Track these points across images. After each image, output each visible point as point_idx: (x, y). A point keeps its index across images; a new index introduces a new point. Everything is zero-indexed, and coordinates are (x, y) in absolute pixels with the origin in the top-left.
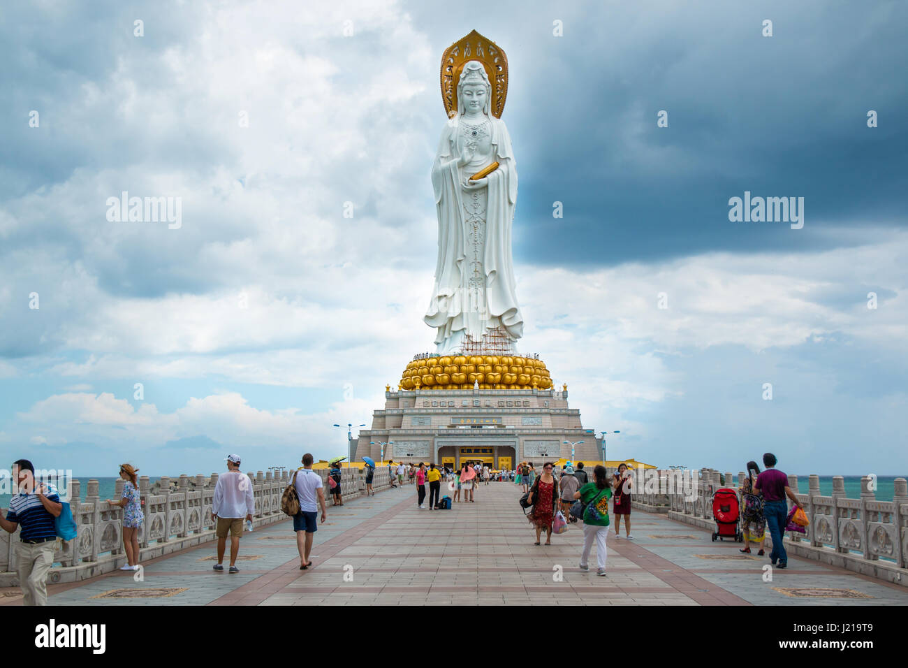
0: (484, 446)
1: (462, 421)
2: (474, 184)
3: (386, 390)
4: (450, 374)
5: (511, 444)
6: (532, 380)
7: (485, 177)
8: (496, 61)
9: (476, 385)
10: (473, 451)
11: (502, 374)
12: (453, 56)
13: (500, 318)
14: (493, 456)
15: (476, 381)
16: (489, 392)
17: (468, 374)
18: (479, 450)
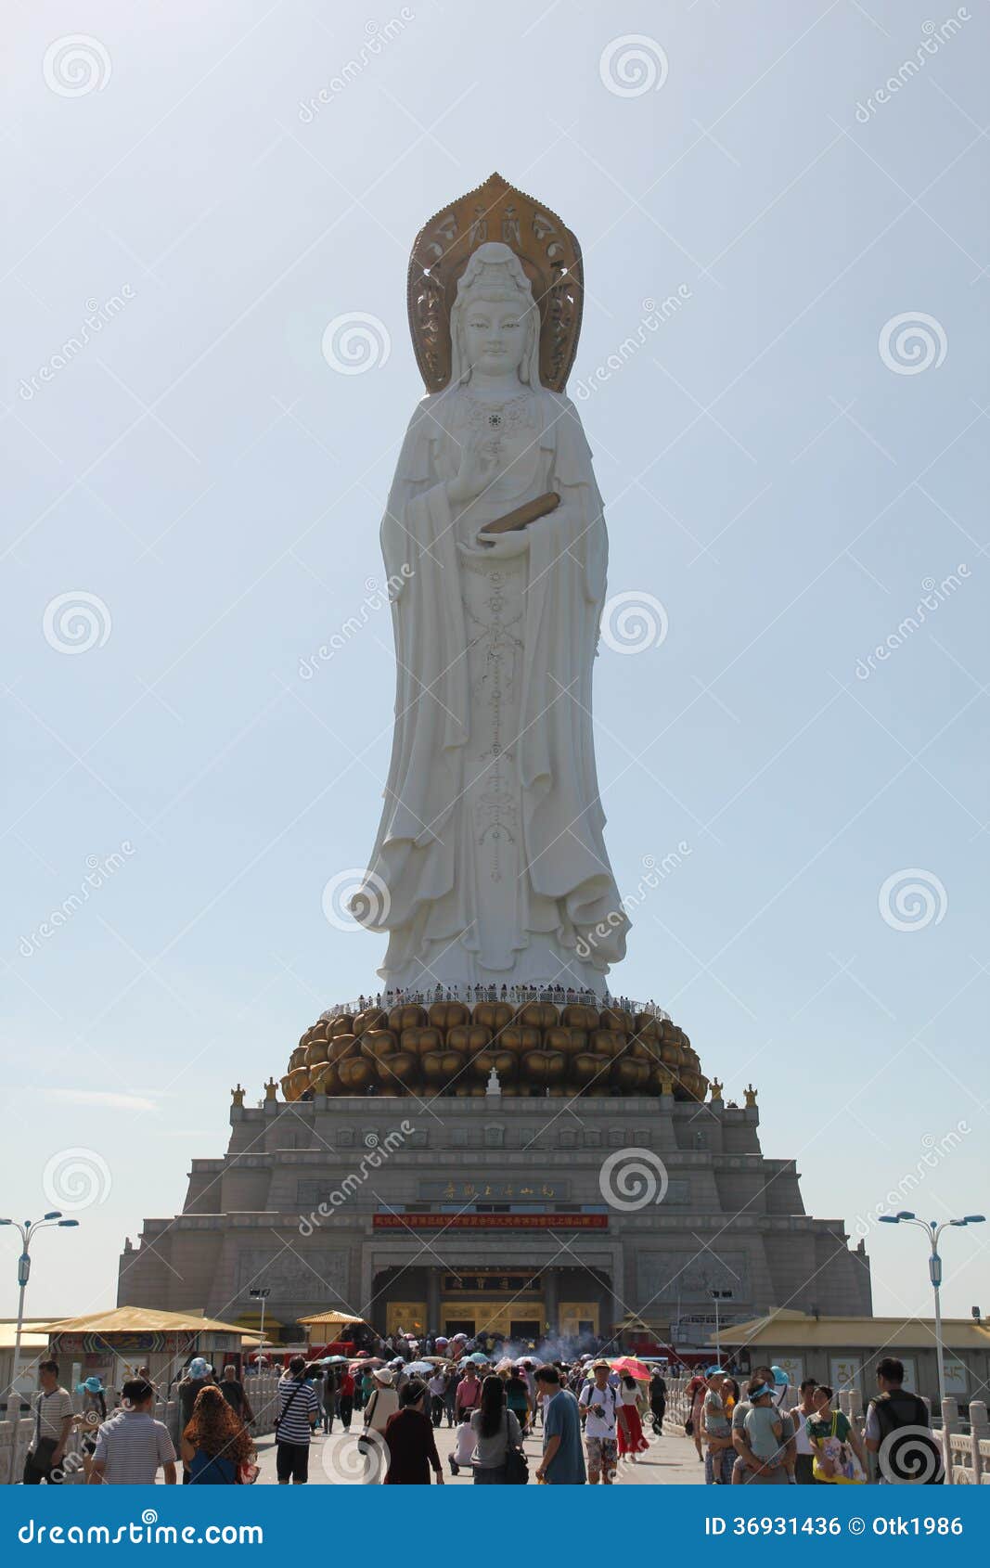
0: (514, 1269)
1: (450, 1192)
2: (491, 544)
3: (231, 1100)
4: (417, 1057)
5: (598, 1262)
6: (653, 1076)
7: (521, 527)
8: (552, 251)
9: (493, 1085)
10: (481, 1283)
11: (569, 1055)
12: (441, 240)
13: (561, 902)
14: (541, 1299)
15: (494, 1072)
16: (530, 1104)
17: (467, 1054)
18: (501, 1279)
